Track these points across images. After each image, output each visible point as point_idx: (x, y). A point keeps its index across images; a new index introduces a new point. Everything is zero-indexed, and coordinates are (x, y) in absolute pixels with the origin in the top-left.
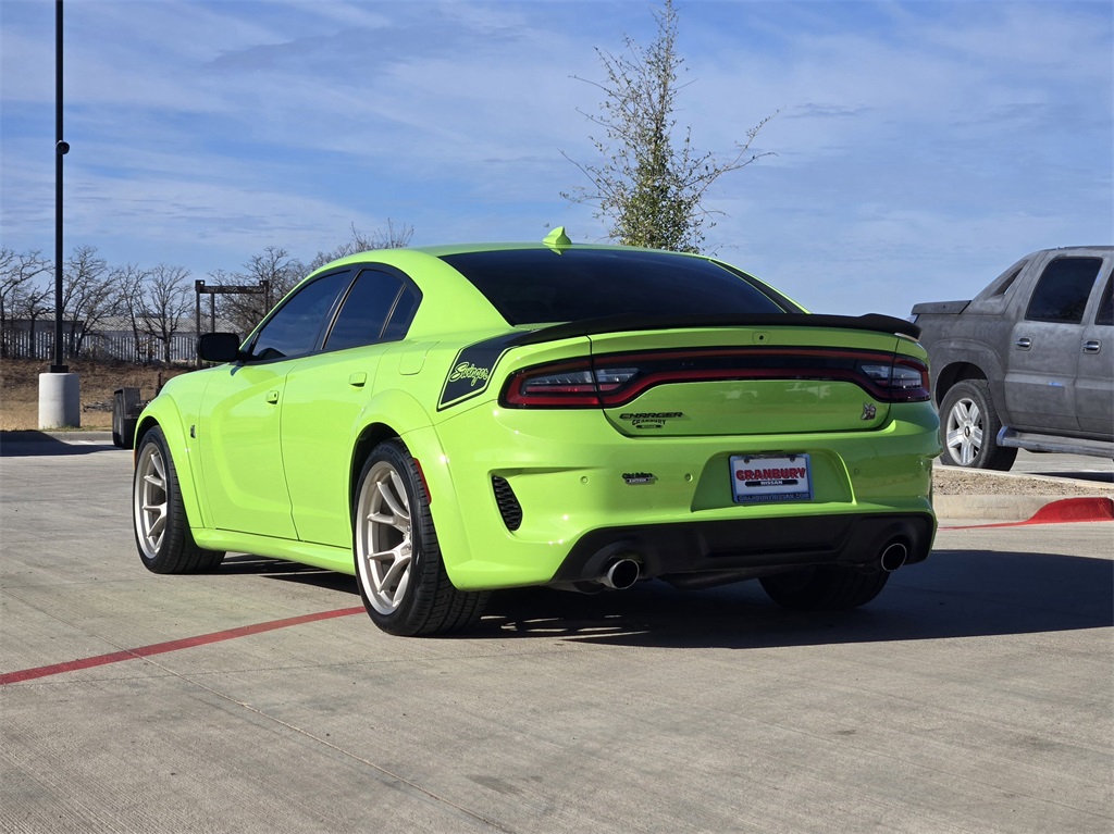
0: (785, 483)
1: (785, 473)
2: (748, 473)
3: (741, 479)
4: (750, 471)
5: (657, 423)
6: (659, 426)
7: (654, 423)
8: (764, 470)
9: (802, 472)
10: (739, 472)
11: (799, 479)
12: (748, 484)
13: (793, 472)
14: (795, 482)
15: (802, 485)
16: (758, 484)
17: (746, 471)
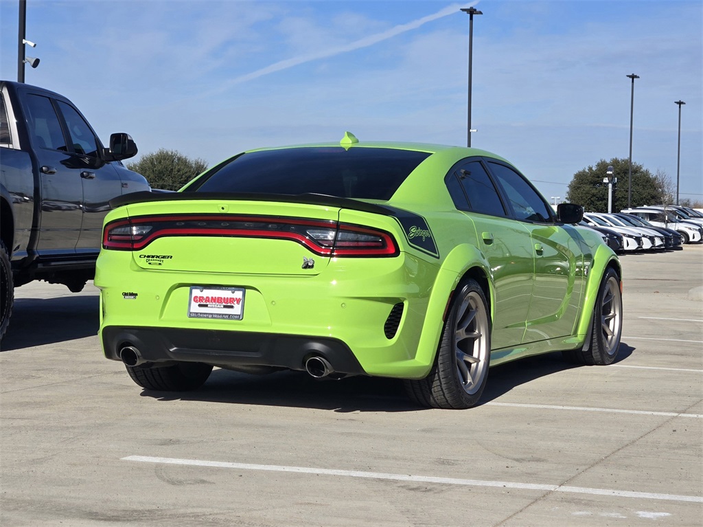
0: (225, 307)
1: (226, 300)
2: (201, 299)
3: (196, 301)
4: (203, 297)
5: (159, 262)
6: (160, 264)
7: (157, 262)
8: (212, 298)
9: (238, 301)
10: (196, 297)
11: (236, 305)
12: (200, 306)
13: (232, 300)
14: (232, 307)
15: (237, 310)
16: (206, 306)
17: (200, 297)
